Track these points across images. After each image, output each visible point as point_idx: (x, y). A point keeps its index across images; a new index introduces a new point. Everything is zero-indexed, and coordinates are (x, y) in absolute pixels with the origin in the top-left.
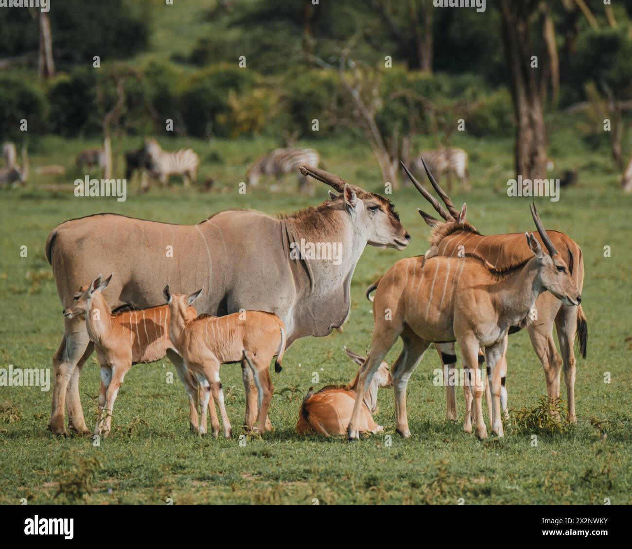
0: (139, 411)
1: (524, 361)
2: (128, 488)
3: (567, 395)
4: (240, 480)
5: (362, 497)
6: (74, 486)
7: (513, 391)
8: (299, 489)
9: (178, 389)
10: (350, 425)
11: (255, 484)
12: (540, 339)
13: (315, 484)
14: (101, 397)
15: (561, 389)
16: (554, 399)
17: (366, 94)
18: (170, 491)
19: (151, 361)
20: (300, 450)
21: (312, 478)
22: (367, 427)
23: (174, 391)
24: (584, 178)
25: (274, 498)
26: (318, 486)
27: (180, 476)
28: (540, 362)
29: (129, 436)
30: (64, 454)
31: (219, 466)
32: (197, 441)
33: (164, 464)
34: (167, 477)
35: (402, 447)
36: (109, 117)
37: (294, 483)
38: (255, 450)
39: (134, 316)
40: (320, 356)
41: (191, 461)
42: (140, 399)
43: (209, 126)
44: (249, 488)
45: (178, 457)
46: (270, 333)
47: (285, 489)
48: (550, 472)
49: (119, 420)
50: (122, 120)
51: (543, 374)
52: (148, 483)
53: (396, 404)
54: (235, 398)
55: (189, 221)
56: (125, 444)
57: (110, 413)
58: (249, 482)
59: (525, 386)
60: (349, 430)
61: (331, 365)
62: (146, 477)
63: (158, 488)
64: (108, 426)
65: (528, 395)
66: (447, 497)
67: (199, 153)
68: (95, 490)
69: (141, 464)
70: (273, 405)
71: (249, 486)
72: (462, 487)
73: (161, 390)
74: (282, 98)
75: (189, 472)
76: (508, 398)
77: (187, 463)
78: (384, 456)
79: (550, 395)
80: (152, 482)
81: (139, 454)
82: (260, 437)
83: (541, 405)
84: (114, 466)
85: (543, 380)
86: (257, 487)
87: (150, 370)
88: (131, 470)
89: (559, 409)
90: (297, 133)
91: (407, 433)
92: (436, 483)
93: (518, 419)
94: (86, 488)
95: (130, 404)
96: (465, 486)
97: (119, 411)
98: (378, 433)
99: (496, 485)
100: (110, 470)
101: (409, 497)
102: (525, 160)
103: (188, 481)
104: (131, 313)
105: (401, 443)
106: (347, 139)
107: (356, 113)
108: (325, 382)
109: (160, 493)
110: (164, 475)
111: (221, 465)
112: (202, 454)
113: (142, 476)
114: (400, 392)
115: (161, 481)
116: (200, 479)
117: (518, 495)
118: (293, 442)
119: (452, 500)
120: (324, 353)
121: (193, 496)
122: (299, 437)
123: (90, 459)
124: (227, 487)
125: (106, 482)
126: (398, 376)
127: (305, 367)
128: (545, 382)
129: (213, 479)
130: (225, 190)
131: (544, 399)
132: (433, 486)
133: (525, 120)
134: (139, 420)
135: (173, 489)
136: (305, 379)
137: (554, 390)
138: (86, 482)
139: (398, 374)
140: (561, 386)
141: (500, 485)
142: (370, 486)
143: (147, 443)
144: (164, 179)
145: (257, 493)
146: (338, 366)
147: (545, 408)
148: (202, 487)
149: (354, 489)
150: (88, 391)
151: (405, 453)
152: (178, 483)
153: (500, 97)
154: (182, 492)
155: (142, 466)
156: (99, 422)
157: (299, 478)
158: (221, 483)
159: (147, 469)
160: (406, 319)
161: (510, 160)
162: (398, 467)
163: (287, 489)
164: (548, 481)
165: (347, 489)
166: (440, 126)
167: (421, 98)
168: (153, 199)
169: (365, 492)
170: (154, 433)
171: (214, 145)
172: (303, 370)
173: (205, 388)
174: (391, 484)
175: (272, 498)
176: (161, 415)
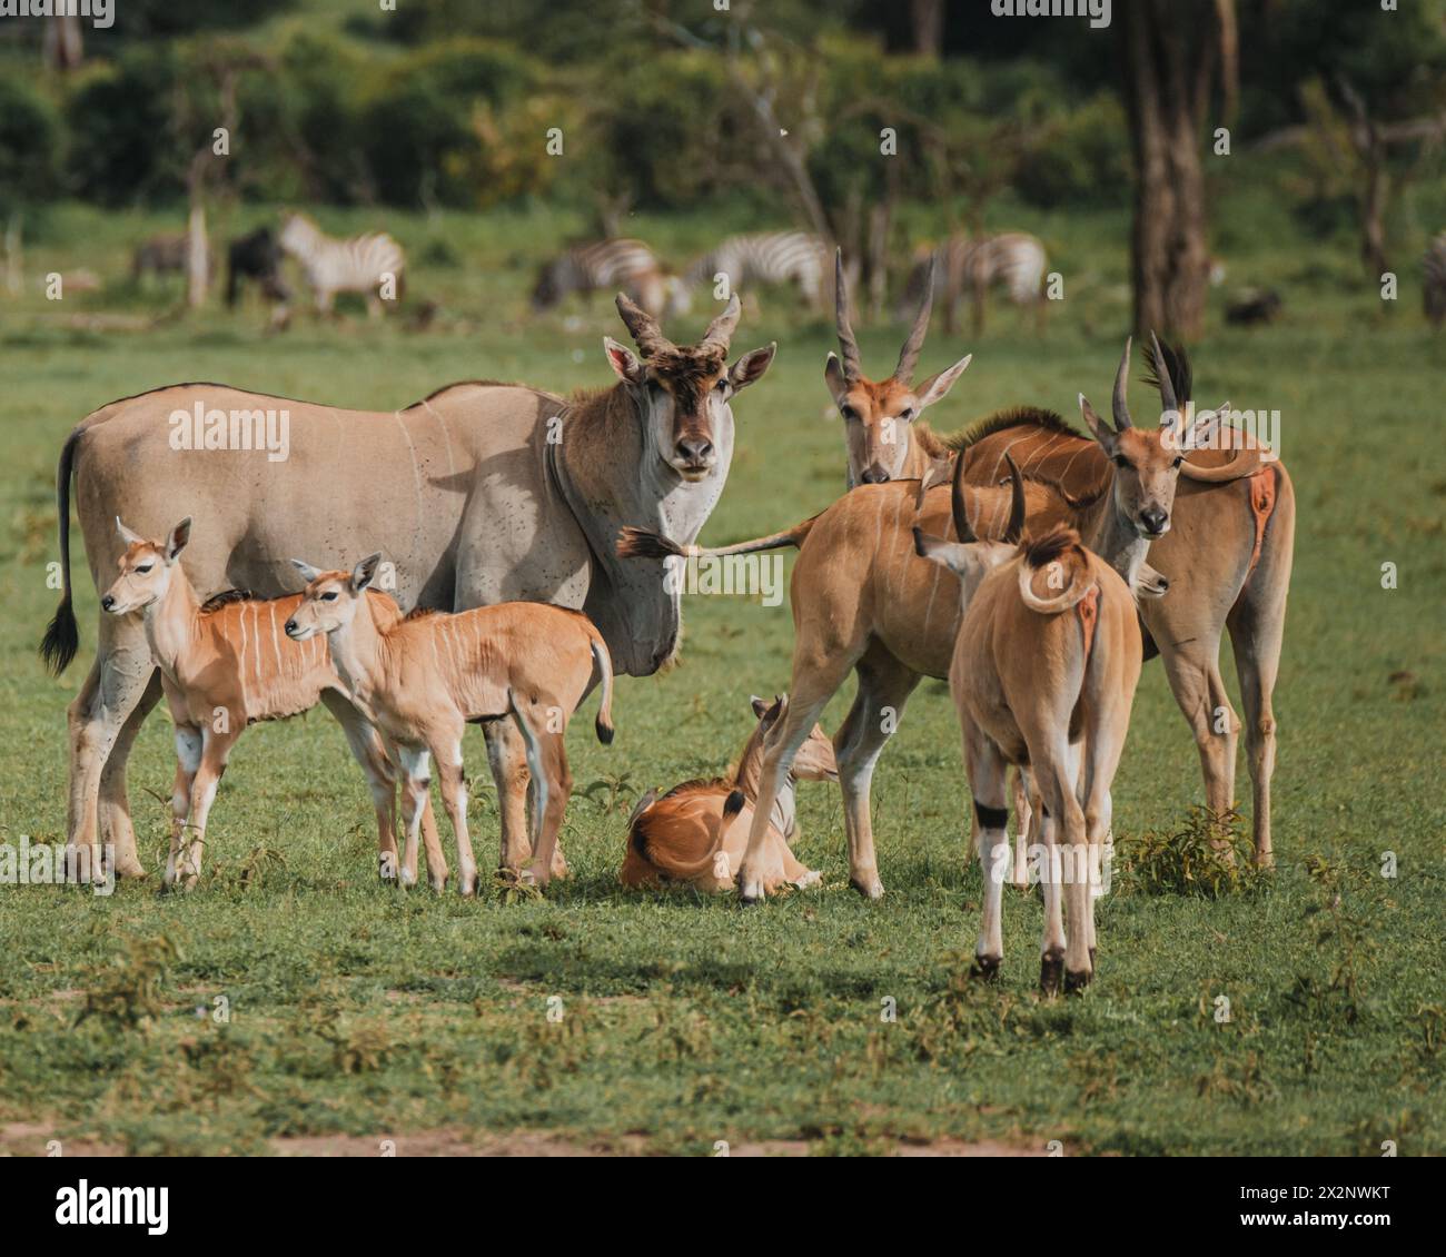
0: (266, 831)
1: (1151, 725)
2: (240, 1005)
3: (1252, 805)
4: (493, 991)
5: (772, 1034)
6: (120, 1000)
7: (1126, 795)
8: (628, 1012)
9: (352, 781)
10: (742, 868)
11: (527, 1000)
12: (1191, 676)
13: (665, 1002)
14: (179, 799)
15: (1236, 789)
16: (1221, 811)
17: (788, 110)
18: (335, 1013)
19: (287, 714)
20: (631, 923)
21: (658, 988)
22: (783, 871)
23: (344, 786)
24: (1297, 303)
25: (571, 1032)
26: (672, 1007)
27: (357, 979)
28: (1188, 726)
29: (243, 886)
30: (98, 926)
31: (445, 957)
32: (394, 901)
33: (321, 952)
34: (329, 981)
35: (864, 921)
36: (203, 160)
37: (616, 999)
38: (528, 921)
39: (249, 611)
40: (677, 709)
41: (381, 946)
42: (268, 802)
43: (428, 180)
44: (514, 1010)
45: (353, 936)
46: (568, 653)
47: (596, 1012)
48: (1211, 981)
49: (220, 850)
50: (231, 167)
51: (1195, 756)
52: (285, 994)
53: (847, 821)
54: (481, 804)
55: (379, 401)
56: (233, 905)
57: (201, 834)
58: (514, 995)
59: (1152, 784)
60: (740, 880)
61: (703, 730)
62: (281, 981)
63: (307, 1007)
64: (195, 863)
65: (1159, 804)
66: (970, 1035)
67: (403, 243)
68: (166, 1009)
69: (269, 950)
70: (568, 820)
71: (513, 1005)
72: (1003, 1016)
73: (315, 784)
74: (595, 118)
75: (378, 971)
77: (374, 950)
78: (824, 941)
79: (1212, 804)
80: (294, 992)
81: (265, 928)
82: (540, 895)
83: (1190, 827)
84: (208, 954)
85: (1196, 770)
86: (531, 1008)
87: (290, 737)
88: (246, 964)
89: (1232, 837)
90: (626, 198)
91: (876, 889)
92: (943, 1003)
93: (1135, 859)
94: (144, 1004)
95: (244, 814)
96: (1011, 1012)
97: (220, 830)
98: (810, 888)
99: (1085, 1011)
100: (201, 964)
101: (881, 1034)
102: (1157, 259)
103: (376, 991)
104: (244, 605)
105: (863, 912)
106: (743, 211)
107: (764, 152)
108: (689, 769)
109: (313, 1019)
110: (321, 976)
111: (451, 955)
112: (406, 929)
113: (271, 980)
115: (313, 990)
116: (407, 986)
117: (1135, 1034)
118: (614, 906)
119: (981, 1042)
120: (687, 703)
121: (388, 1027)
122: (627, 894)
123: (155, 939)
124: (465, 1007)
125: (190, 991)
126: (850, 759)
127: (641, 733)
128: (1200, 775)
129: (431, 988)
130: (461, 328)
131: (1198, 814)
132: (938, 1010)
133: (1157, 168)
134: (264, 851)
135: (343, 1009)
136: (641, 763)
137: (1221, 793)
138: (145, 991)
139: (851, 752)
140: (1237, 782)
141: (1094, 1011)
142: (793, 1008)
143: (283, 903)
144: (324, 302)
145: (532, 1022)
146: (718, 733)
147: (1199, 833)
148: (407, 1005)
149: (755, 1016)
150: (152, 785)
151: (871, 934)
152: (353, 995)
153: (1100, 114)
154: (361, 1016)
155: (273, 955)
156: (176, 855)
157: (629, 988)
158: (449, 997)
159: (284, 963)
160: (876, 625)
161: (1121, 260)
162: (856, 964)
163: (601, 1012)
164: (1205, 1005)
165: (738, 1016)
166: (958, 182)
167: (916, 118)
168: (298, 348)
169: (780, 1022)
170: (299, 880)
171: (439, 224)
172: (638, 741)
173: (416, 782)
174: (840, 1004)
175: (566, 1034)
176: (315, 840)
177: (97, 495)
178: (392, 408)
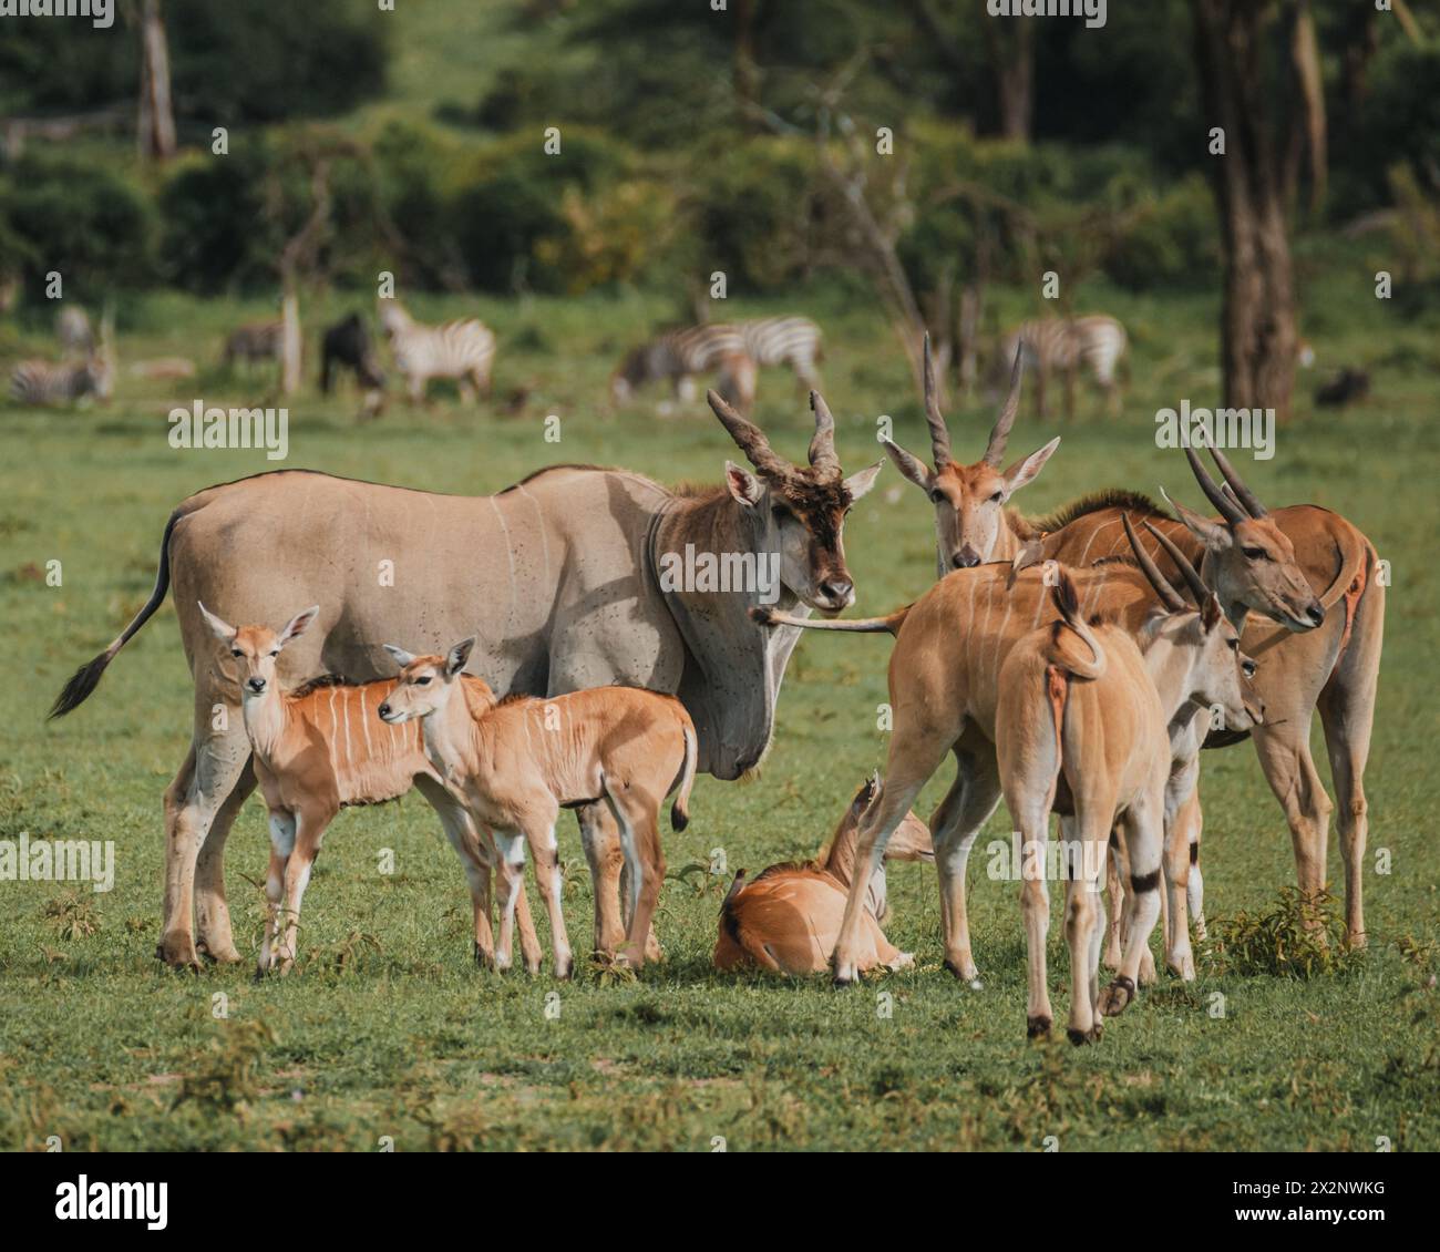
0: (361, 915)
1: (1243, 806)
2: (336, 1089)
4: (588, 1074)
5: (866, 1115)
6: (215, 1084)
7: (1217, 875)
8: (722, 1095)
9: (447, 866)
11: (622, 1083)
12: (1281, 755)
13: (759, 1084)
14: (272, 884)
16: (1313, 892)
17: (877, 193)
18: (430, 1097)
19: (378, 799)
20: (725, 1006)
21: (752, 1070)
22: (876, 954)
23: (439, 870)
24: (1385, 385)
25: (666, 1114)
26: (766, 1089)
27: (451, 1063)
28: (1280, 808)
29: (338, 970)
30: (194, 1011)
31: (540, 1040)
32: (489, 985)
33: (416, 1036)
34: (424, 1064)
35: (957, 1002)
36: (295, 248)
37: (710, 1081)
38: (623, 1004)
39: (340, 696)
40: (770, 793)
41: (476, 1029)
42: (363, 887)
43: (520, 267)
44: (609, 1093)
45: (448, 1020)
46: (661, 737)
47: (690, 1094)
48: (1304, 1062)
49: (315, 934)
50: (324, 255)
51: (1287, 836)
52: (380, 1078)
53: (942, 902)
54: (575, 887)
55: (474, 487)
56: (328, 989)
57: (295, 918)
58: (609, 1078)
59: (1245, 864)
61: (795, 813)
62: (377, 1065)
63: (403, 1090)
64: (289, 948)
65: (1251, 885)
66: (1064, 1116)
67: (495, 329)
68: (263, 1093)
69: (364, 1034)
70: (662, 903)
71: (608, 1088)
72: (1097, 1096)
73: (410, 868)
74: (685, 204)
75: (472, 1055)
76: (1205, 891)
77: (469, 1033)
78: (917, 1023)
79: (1304, 884)
80: (389, 1076)
81: (360, 1011)
82: (634, 977)
83: (1282, 908)
84: (304, 1039)
85: (1287, 851)
86: (626, 1091)
87: (385, 822)
88: (341, 1048)
89: (1324, 918)
91: (970, 969)
92: (1037, 1084)
93: (1227, 940)
94: (240, 1088)
95: (339, 898)
96: (1104, 1093)
97: (315, 914)
98: (903, 970)
99: (1178, 1091)
100: (297, 1048)
101: (975, 1115)
102: (1246, 342)
103: (471, 1074)
104: (334, 690)
105: (956, 994)
106: (834, 296)
107: (854, 236)
108: (782, 852)
109: (408, 1102)
110: (416, 1060)
111: (546, 1038)
112: (501, 1012)
113: (367, 1063)
114: (952, 875)
115: (409, 1073)
116: (499, 1071)
117: (1228, 1115)
118: (708, 989)
119: (1074, 1123)
120: (779, 786)
121: (483, 1110)
122: (721, 976)
123: (251, 1023)
124: (560, 1090)
125: (286, 1075)
126: (946, 841)
127: (735, 817)
128: (1292, 855)
129: (526, 1071)
131: (1290, 895)
132: (1032, 1091)
133: (1246, 252)
134: (359, 935)
135: (438, 1092)
136: (734, 845)
137: (1313, 874)
138: (241, 1075)
141: (1187, 1092)
142: (887, 1090)
143: (378, 987)
144: (416, 388)
145: (626, 1105)
146: (811, 816)
147: (1291, 914)
148: (502, 1088)
149: (850, 1097)
150: (247, 869)
151: (965, 1016)
152: (448, 1079)
153: (1190, 197)
154: (456, 1099)
155: (368, 1039)
156: (271, 940)
157: (723, 1071)
158: (544, 1080)
159: (379, 1047)
160: (970, 706)
161: (1212, 344)
162: (949, 1046)
163: (695, 1095)
164: (1299, 1085)
165: (832, 1097)
166: (1048, 264)
167: (1005, 202)
168: (391, 434)
169: (875, 1103)
170: (395, 964)
171: (530, 310)
172: (731, 825)
173: (511, 866)
174: (934, 1086)
175: (661, 1115)
176: (410, 924)
177: (192, 581)
178: (485, 493)
